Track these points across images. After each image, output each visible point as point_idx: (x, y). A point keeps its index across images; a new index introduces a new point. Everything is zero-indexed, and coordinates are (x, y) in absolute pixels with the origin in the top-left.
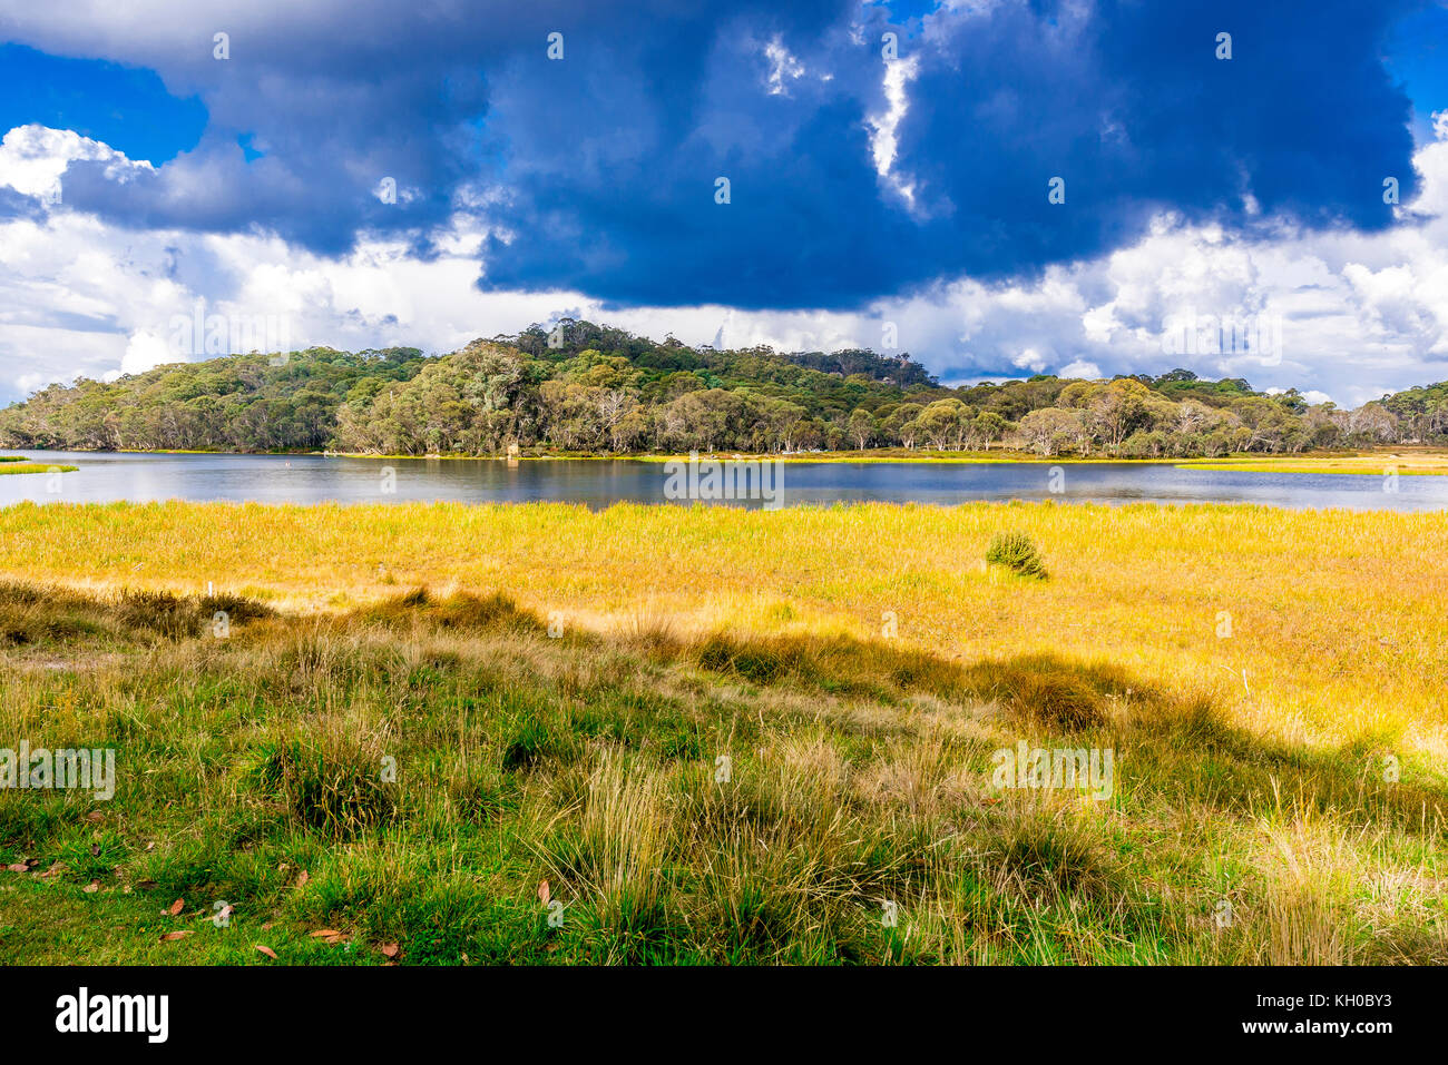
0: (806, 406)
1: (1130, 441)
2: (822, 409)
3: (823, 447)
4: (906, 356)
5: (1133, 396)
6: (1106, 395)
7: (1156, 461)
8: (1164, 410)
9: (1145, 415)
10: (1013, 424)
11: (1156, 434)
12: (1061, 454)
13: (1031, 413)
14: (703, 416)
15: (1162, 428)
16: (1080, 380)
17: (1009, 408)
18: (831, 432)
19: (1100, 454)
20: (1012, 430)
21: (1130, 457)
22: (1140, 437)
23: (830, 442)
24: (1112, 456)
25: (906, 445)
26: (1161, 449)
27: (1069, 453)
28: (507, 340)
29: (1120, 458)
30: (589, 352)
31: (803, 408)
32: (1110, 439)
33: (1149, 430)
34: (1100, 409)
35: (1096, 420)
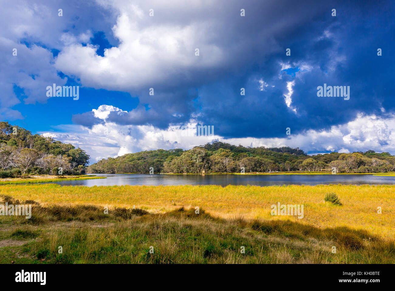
0: (274, 160)
1: (359, 168)
2: (278, 161)
3: (279, 171)
4: (298, 148)
5: (359, 157)
6: (351, 157)
7: (367, 174)
8: (368, 160)
9: (363, 162)
10: (328, 164)
11: (366, 166)
12: (341, 172)
13: (332, 162)
14: (249, 163)
15: (368, 165)
16: (344, 153)
17: (326, 161)
18: (281, 167)
19: (352, 172)
20: (328, 166)
21: (360, 173)
22: (362, 168)
23: (280, 169)
24: (355, 172)
25: (300, 170)
26: (368, 170)
27: (343, 172)
28: (202, 146)
29: (357, 173)
30: (221, 149)
31: (273, 161)
32: (354, 168)
33: (364, 166)
34: (350, 160)
35: (350, 163)
